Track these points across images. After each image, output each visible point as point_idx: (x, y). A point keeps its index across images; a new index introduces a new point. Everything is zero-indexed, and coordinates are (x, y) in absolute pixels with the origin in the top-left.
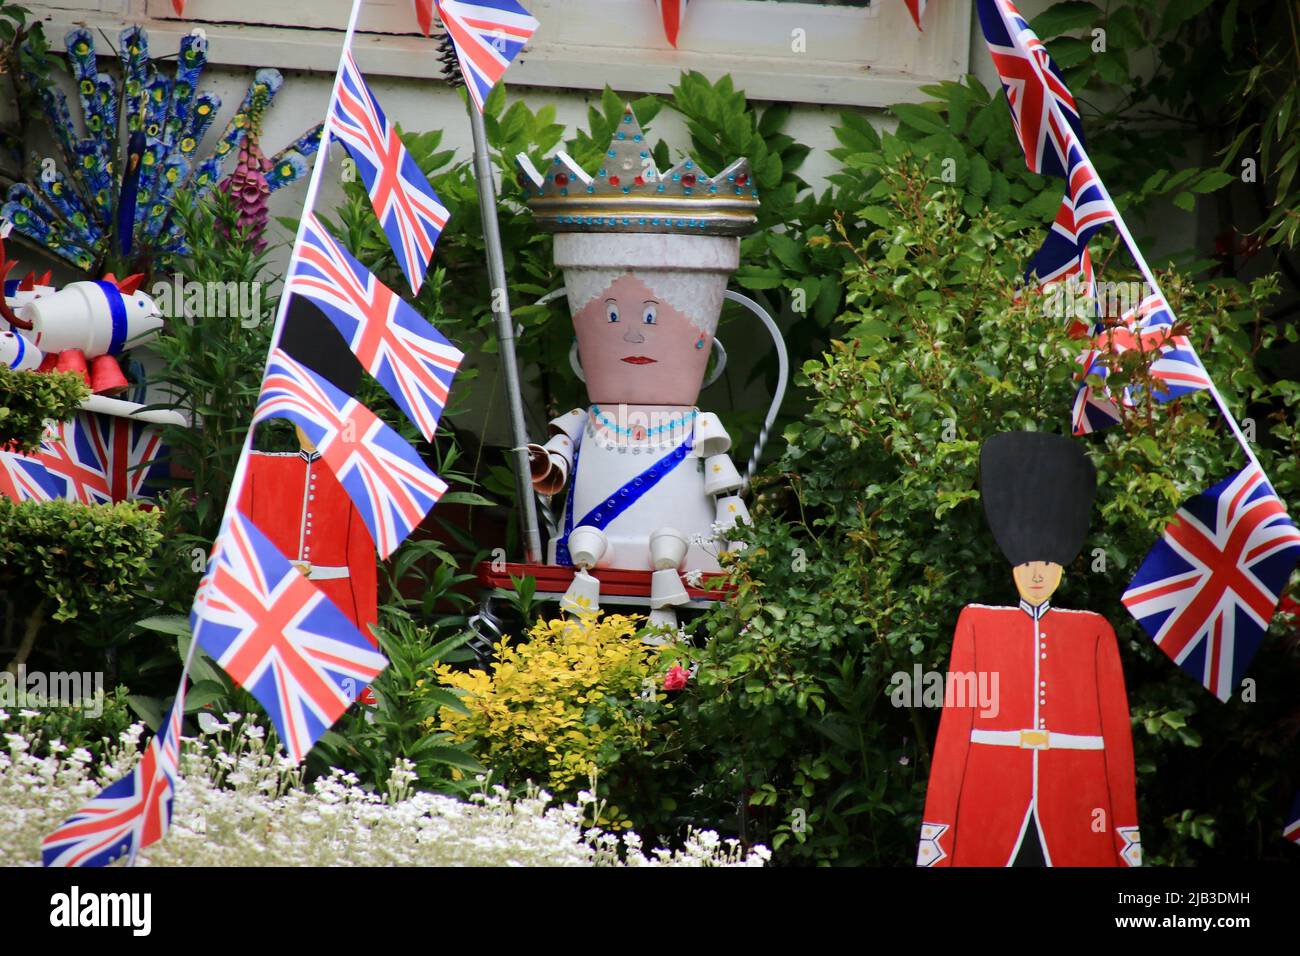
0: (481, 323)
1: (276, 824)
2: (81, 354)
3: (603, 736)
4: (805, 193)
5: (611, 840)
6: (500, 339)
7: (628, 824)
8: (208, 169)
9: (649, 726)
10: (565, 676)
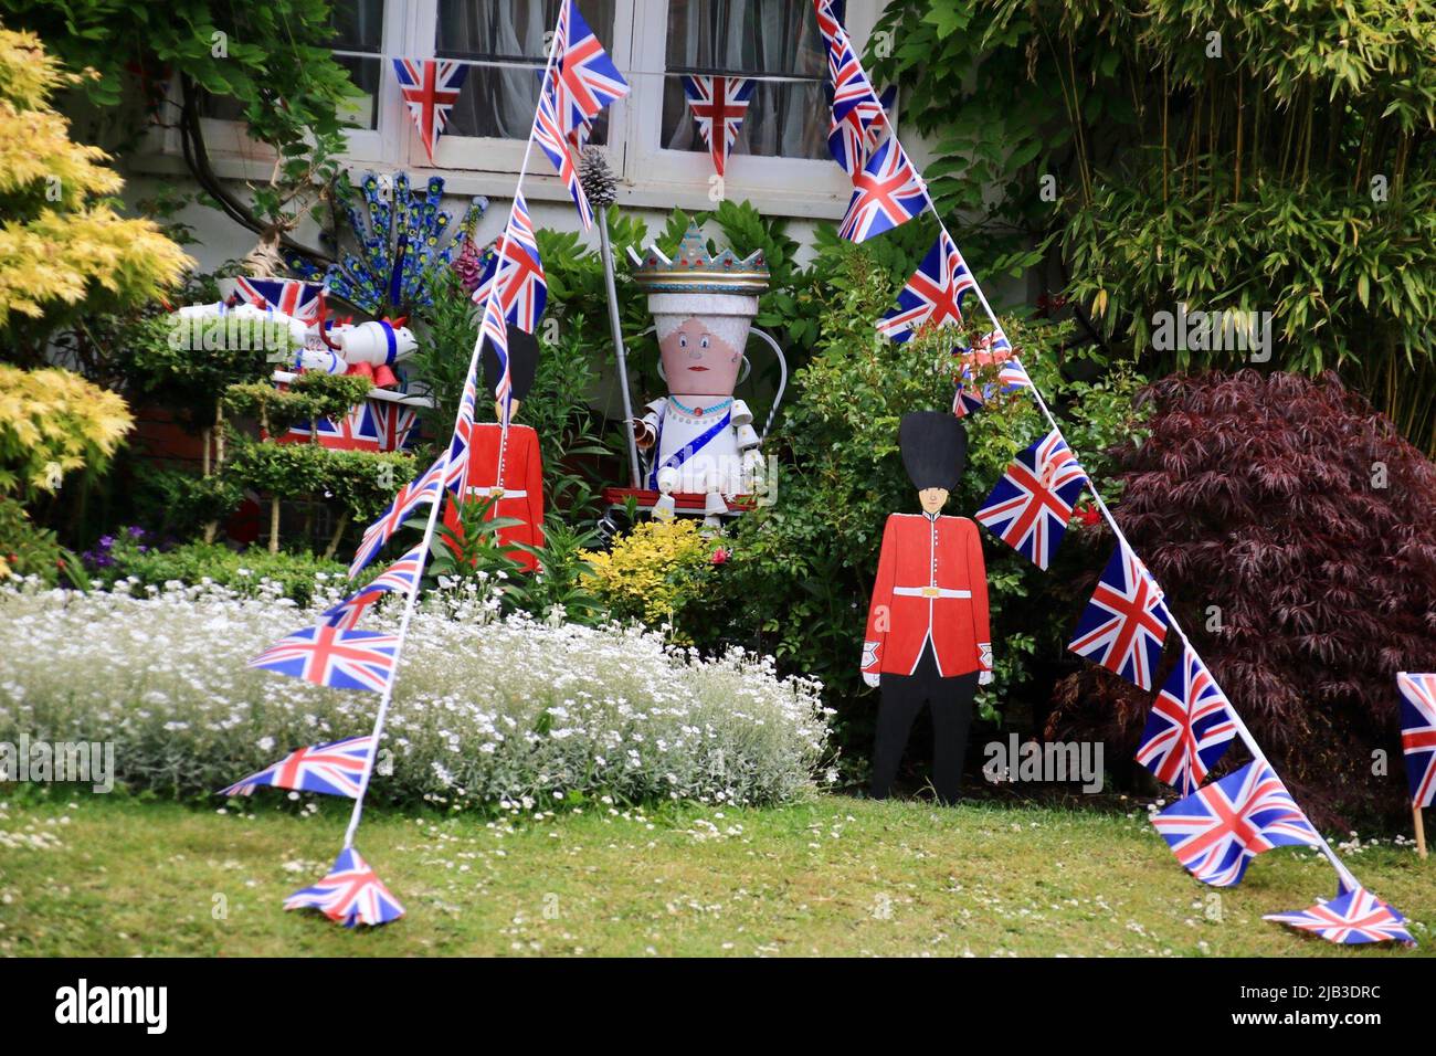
0: (605, 347)
1: (484, 641)
2: (370, 364)
3: (676, 591)
4: (797, 270)
5: (681, 651)
6: (616, 356)
7: (691, 642)
8: (445, 256)
9: (704, 585)
10: (654, 555)
